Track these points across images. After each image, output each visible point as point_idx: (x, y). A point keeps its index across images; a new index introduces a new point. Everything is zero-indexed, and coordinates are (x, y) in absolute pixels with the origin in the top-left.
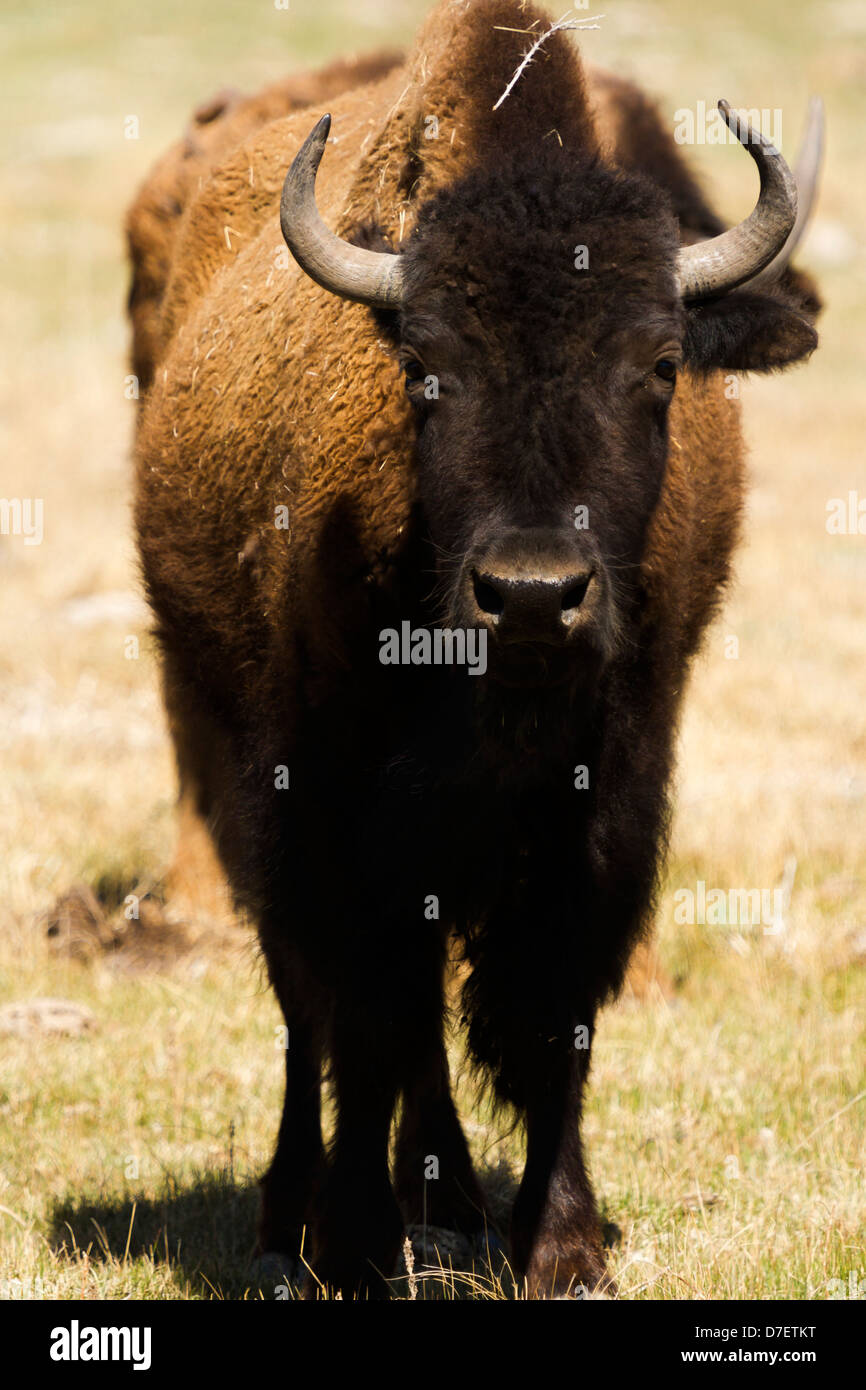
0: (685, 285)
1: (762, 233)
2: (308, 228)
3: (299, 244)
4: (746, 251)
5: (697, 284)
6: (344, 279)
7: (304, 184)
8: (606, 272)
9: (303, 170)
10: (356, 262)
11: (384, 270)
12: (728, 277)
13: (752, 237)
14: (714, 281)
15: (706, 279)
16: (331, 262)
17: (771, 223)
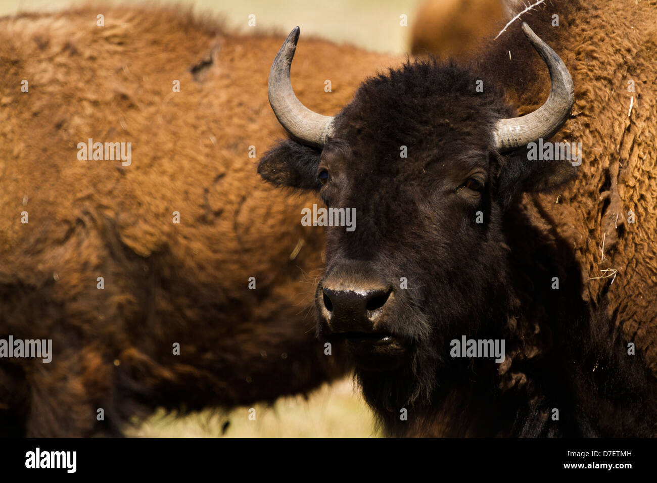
0: (500, 140)
1: (550, 110)
2: (283, 97)
3: (277, 107)
4: (541, 122)
5: (509, 140)
6: (303, 130)
7: (281, 70)
8: (442, 125)
9: (281, 61)
10: (311, 119)
11: (325, 125)
12: (529, 136)
13: (545, 112)
14: (520, 139)
15: (514, 137)
16: (295, 119)
17: (555, 104)
